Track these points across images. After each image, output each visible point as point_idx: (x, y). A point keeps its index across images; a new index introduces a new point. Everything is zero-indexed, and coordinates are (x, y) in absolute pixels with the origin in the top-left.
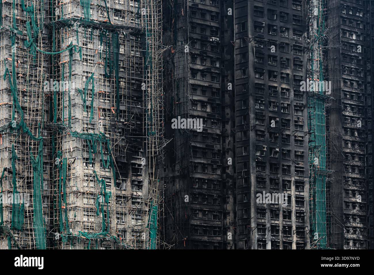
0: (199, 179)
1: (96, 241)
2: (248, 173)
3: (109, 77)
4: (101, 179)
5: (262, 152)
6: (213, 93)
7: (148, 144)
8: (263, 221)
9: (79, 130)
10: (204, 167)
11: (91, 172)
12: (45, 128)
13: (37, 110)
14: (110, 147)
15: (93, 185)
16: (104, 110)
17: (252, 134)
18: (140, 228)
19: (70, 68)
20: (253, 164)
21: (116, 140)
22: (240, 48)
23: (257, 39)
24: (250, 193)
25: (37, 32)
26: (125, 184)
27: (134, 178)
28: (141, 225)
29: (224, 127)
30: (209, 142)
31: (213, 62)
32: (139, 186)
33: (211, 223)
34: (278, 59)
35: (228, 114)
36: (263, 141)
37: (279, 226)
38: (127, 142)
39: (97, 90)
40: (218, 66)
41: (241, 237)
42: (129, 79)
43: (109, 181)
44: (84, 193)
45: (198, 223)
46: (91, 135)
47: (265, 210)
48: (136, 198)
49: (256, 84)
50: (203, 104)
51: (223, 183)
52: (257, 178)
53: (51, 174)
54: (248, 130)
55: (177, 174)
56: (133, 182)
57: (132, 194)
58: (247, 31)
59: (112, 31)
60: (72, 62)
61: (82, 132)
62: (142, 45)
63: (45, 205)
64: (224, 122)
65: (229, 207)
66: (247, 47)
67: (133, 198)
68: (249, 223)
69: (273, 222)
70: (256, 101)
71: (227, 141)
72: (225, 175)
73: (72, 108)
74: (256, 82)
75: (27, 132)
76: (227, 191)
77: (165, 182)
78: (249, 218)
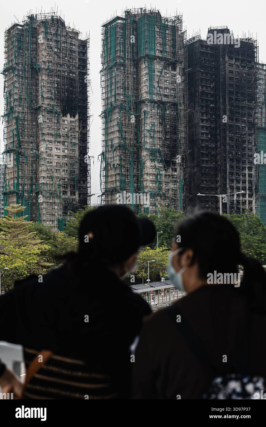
0: (205, 167)
1: (155, 194)
2: (226, 164)
3: (162, 124)
4: (158, 168)
5: (232, 155)
6: (211, 129)
7: (179, 152)
8: (233, 185)
9: (148, 147)
10: (207, 161)
11: (153, 165)
12: (134, 146)
13: (131, 139)
14: (162, 154)
15: (154, 170)
16: (159, 138)
17: (228, 147)
18: (175, 188)
19: (145, 120)
20: (228, 160)
21: (165, 151)
22: (223, 109)
23: (231, 105)
24: (227, 173)
25: (131, 106)
26: (169, 170)
27: (173, 167)
28: (176, 187)
29: (216, 144)
30: (210, 150)
31: (211, 116)
32: (175, 170)
33: (210, 186)
34: (240, 113)
35: (218, 138)
36: (233, 150)
37: (240, 187)
38: (170, 152)
39: (156, 130)
40: (214, 117)
41: (223, 192)
42: (171, 125)
43: (161, 168)
44: (150, 174)
45: (204, 186)
46: (153, 149)
47: (234, 180)
48: (174, 176)
49: (230, 125)
50: (207, 134)
51: (216, 169)
52: (230, 166)
53: (137, 166)
54: (226, 145)
55: (195, 165)
56: (172, 169)
57: (172, 174)
58: (226, 102)
59: (163, 104)
60: (145, 118)
61: (149, 148)
62: (177, 110)
63: (135, 179)
64: (217, 142)
65: (219, 179)
66: (226, 108)
67: (172, 176)
68: (226, 186)
69: (237, 185)
70: (230, 132)
71: (218, 150)
72: (217, 165)
73: (145, 138)
74: (230, 124)
75: (127, 148)
76: (218, 172)
77: (190, 168)
78: (226, 183)
